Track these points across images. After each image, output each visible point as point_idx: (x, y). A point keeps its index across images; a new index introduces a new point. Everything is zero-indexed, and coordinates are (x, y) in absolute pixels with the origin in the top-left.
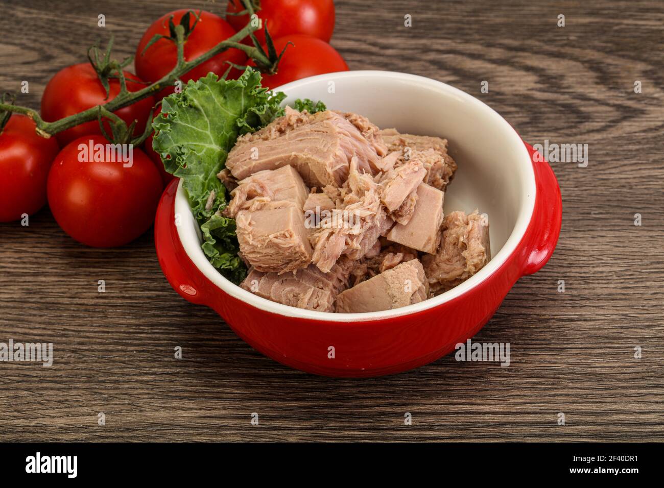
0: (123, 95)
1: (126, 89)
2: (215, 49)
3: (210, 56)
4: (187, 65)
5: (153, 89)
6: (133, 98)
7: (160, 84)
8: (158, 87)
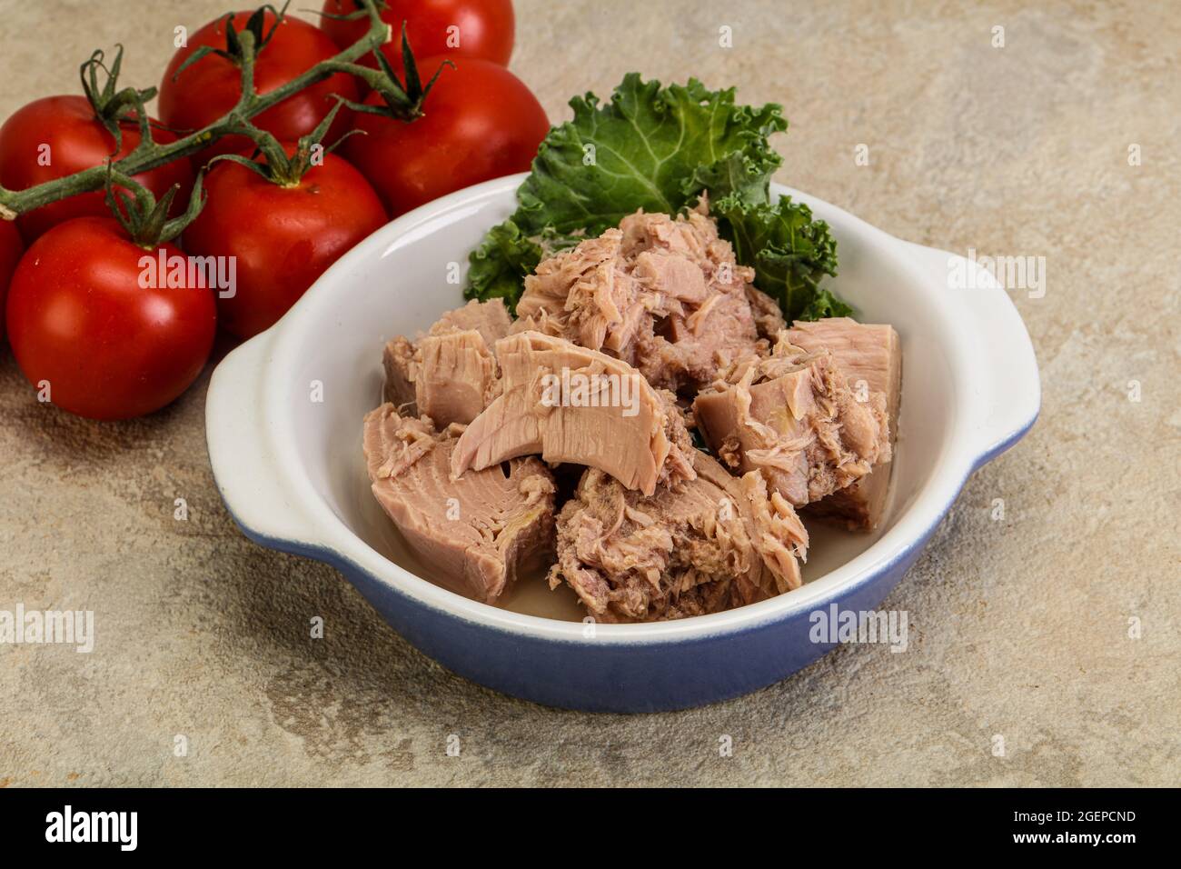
0: (145, 149)
1: (150, 138)
2: (309, 75)
3: (299, 86)
4: (260, 100)
5: (199, 140)
6: (163, 154)
7: (213, 131)
8: (208, 136)
